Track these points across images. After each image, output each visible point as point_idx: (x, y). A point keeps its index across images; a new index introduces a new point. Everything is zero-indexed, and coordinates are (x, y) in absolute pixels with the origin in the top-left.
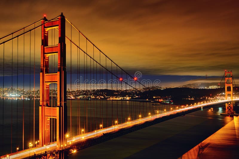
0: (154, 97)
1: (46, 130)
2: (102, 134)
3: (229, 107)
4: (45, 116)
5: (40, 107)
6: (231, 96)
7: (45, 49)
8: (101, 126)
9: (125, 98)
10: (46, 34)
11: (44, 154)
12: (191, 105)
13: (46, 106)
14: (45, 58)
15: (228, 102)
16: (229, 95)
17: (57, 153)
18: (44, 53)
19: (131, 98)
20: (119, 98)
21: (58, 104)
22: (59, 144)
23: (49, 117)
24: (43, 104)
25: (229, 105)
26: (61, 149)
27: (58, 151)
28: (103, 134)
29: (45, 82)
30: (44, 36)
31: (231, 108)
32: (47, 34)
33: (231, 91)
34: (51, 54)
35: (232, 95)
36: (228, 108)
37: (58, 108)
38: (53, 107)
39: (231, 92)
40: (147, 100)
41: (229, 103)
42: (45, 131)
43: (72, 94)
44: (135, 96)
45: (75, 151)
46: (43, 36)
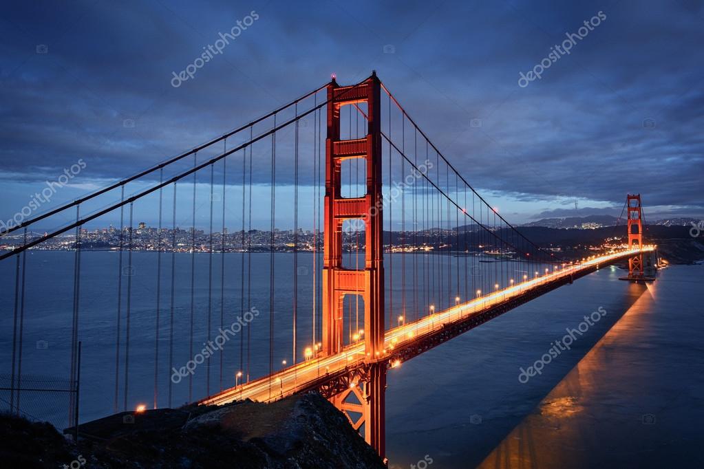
0: (480, 246)
1: (336, 319)
2: (442, 325)
3: (636, 264)
4: (334, 290)
5: (325, 272)
6: (638, 244)
7: (335, 145)
8: (432, 308)
9: (422, 248)
10: (336, 113)
11: (344, 372)
12: (584, 259)
13: (336, 268)
14: (334, 166)
15: (632, 256)
16: (636, 241)
17: (366, 369)
18: (333, 156)
19: (432, 248)
20: (408, 248)
21: (369, 263)
22: (371, 350)
23: (344, 293)
24: (331, 263)
25: (636, 260)
26: (375, 361)
27: (370, 364)
28: (444, 324)
29: (336, 217)
30: (333, 118)
31: (639, 266)
32: (339, 115)
33: (638, 233)
34: (349, 158)
35: (640, 243)
36: (633, 266)
37: (368, 273)
38: (359, 270)
39: (640, 237)
40: (467, 252)
41: (636, 257)
42: (335, 321)
43: (310, 240)
44: (442, 245)
45: (397, 364)
46: (331, 118)
